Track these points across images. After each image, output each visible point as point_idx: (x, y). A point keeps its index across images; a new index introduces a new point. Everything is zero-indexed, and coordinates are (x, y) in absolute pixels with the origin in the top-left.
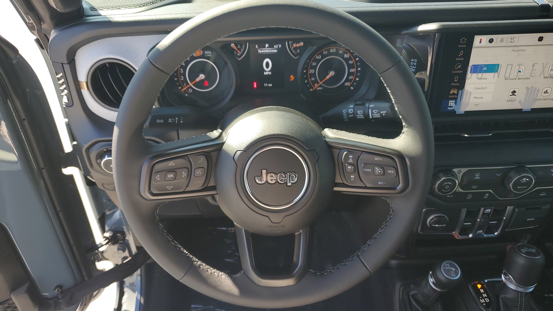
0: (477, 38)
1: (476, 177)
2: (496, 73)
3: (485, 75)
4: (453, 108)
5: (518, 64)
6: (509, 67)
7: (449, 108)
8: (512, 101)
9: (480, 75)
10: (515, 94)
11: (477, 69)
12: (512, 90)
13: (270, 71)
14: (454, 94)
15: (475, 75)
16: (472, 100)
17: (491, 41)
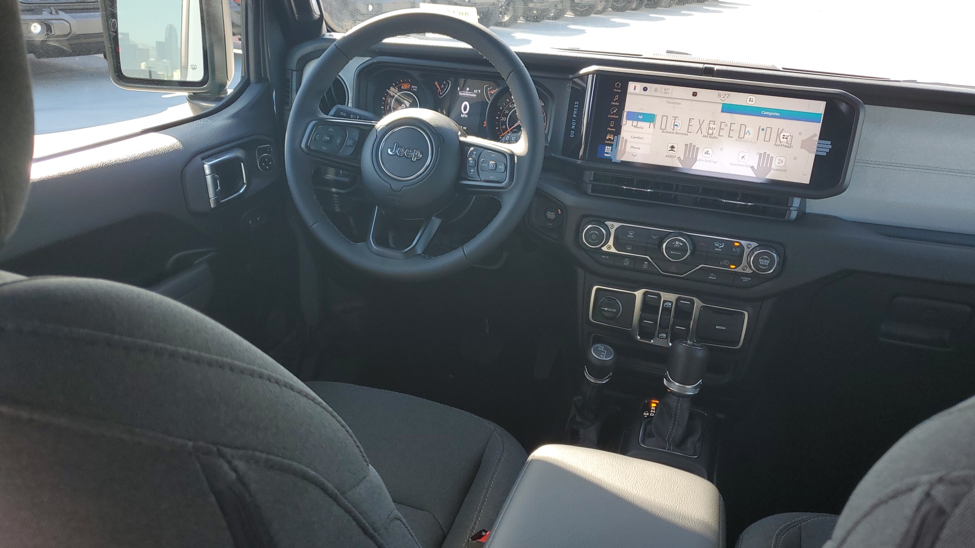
0: (631, 85)
1: (629, 235)
2: (652, 124)
3: (640, 124)
4: (610, 155)
5: (673, 117)
6: (665, 118)
7: (605, 154)
8: (671, 157)
9: (635, 123)
10: (674, 149)
11: (633, 116)
12: (670, 145)
13: (466, 114)
14: (610, 140)
15: (630, 122)
16: (628, 149)
17: (645, 89)
